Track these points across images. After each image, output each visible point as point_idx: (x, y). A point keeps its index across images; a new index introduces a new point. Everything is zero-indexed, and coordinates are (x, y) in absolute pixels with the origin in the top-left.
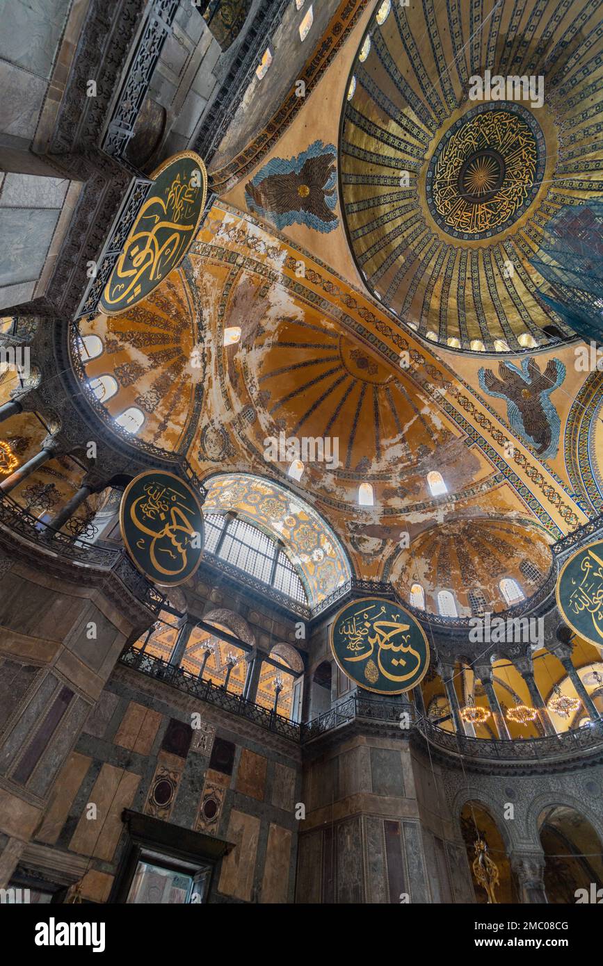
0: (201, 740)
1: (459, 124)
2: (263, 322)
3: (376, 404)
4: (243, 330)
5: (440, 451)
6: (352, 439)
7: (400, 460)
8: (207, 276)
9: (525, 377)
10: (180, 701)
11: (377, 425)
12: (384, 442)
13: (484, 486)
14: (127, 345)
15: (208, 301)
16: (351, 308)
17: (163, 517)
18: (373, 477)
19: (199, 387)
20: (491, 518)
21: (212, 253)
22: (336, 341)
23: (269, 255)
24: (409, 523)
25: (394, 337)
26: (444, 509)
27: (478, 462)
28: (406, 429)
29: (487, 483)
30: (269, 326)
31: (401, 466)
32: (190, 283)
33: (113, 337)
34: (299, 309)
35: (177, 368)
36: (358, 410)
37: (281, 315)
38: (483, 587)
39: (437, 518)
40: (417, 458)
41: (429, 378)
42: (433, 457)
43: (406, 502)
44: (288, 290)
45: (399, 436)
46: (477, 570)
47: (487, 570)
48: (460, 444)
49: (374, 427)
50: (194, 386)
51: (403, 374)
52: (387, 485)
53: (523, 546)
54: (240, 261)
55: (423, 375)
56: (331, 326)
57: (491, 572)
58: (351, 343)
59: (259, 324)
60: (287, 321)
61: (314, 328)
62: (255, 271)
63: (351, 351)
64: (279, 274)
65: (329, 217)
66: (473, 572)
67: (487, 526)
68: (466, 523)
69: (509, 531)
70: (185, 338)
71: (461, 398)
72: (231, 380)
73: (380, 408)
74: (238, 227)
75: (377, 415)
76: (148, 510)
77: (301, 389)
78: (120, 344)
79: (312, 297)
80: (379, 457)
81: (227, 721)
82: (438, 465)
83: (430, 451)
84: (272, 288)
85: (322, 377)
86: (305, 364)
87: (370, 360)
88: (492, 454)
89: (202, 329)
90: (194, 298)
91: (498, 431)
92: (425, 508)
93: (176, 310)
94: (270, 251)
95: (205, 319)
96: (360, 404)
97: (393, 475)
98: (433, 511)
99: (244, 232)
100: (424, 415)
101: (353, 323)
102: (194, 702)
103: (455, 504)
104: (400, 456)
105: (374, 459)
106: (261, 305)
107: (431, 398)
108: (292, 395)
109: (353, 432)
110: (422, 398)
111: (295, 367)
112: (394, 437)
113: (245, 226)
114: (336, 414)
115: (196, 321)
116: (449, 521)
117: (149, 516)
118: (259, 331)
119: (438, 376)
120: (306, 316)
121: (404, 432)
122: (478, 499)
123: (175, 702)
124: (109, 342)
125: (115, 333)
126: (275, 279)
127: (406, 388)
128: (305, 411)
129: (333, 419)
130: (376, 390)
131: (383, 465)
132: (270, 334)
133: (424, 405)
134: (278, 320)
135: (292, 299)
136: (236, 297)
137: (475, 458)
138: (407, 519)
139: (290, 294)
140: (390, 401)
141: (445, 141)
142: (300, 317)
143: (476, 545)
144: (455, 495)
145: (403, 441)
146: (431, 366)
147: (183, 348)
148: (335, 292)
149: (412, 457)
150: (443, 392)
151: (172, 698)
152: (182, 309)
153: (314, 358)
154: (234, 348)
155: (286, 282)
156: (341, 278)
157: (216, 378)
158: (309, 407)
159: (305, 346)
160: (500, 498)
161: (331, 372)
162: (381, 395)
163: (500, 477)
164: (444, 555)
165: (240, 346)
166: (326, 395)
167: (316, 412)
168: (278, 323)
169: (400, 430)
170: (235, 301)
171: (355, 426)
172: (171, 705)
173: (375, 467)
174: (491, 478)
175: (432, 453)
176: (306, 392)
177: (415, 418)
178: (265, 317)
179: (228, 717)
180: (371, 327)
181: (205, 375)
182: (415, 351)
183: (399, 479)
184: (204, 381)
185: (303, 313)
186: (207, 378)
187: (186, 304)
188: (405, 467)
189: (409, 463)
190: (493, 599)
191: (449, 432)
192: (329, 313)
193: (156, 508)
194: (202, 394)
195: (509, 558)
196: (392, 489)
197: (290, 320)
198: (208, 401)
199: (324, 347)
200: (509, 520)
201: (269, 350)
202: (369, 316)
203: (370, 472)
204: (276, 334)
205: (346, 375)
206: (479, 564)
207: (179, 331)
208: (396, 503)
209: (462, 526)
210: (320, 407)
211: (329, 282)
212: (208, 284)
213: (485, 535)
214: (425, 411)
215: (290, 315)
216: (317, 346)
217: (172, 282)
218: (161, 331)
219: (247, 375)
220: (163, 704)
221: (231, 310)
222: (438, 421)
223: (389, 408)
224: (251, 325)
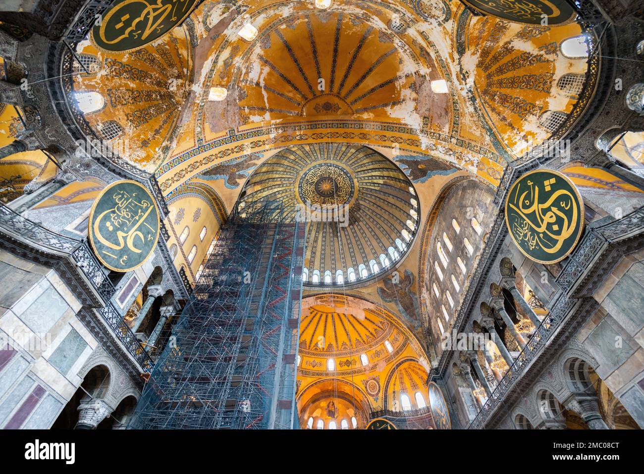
1: (352, 195)
2: (414, 95)
3: (296, 89)
4: (430, 90)
5: (236, 108)
6: (290, 50)
7: (247, 73)
8: (478, 133)
9: (241, 172)
11: (282, 76)
12: (267, 69)
13: (199, 129)
14: (535, 52)
15: (472, 117)
16: (361, 134)
18: (254, 45)
19: (461, 50)
20: (176, 127)
21: (478, 148)
22: (354, 107)
23: (434, 145)
24: (206, 59)
25: (323, 136)
26: (200, 94)
27: (216, 132)
28: (264, 92)
29: (200, 133)
30: (407, 93)
31: (244, 71)
32: (490, 130)
33: (551, 57)
34: (393, 116)
35: (485, 53)
36: (303, 74)
37: (404, 104)
38: (99, 76)
39: (197, 85)
40: (241, 87)
41: (285, 134)
42: (235, 100)
43: (220, 63)
44: (409, 127)
45: (262, 84)
46: (120, 79)
47: (117, 89)
48: (233, 126)
49: (282, 72)
50: (467, 50)
51: (300, 122)
52: (241, 53)
53: (139, 136)
54: (454, 141)
55: (290, 132)
56: (365, 116)
57: (114, 91)
58: (345, 113)
59: (417, 93)
60: (396, 102)
61: (374, 107)
62: (440, 135)
63: (340, 108)
64: (421, 135)
65: (401, 161)
66: (119, 75)
67: (168, 117)
68: (178, 103)
69: (157, 132)
70: (483, 81)
71: (261, 143)
72: (428, 54)
73: (290, 88)
74: (463, 162)
75: (289, 82)
77: (355, 57)
78: (542, 52)
79: (390, 128)
80: (261, 57)
82: (228, 101)
83: (240, 100)
84: (422, 125)
85: (346, 76)
86: (364, 77)
87: (325, 111)
88: (217, 144)
89: (471, 98)
90: (484, 118)
91: (229, 155)
92: (209, 77)
93: (495, 100)
94: (434, 148)
95: (470, 105)
96: (306, 79)
97: (243, 61)
98: (203, 84)
99: (458, 158)
100: (266, 112)
101: (353, 126)
103: (199, 104)
104: (250, 74)
105: (262, 53)
106: (423, 110)
107: (274, 126)
108: (360, 47)
109: (292, 55)
110: (278, 121)
111: (370, 70)
112: (265, 80)
113: (459, 162)
114: (315, 57)
115: (478, 101)
116: (189, 94)
118: (414, 87)
119: (283, 139)
120: (386, 112)
121: (263, 89)
122: (193, 122)
124: (554, 52)
125: (548, 61)
126: (422, 131)
127: (290, 116)
128: (341, 42)
129: (315, 52)
130: (304, 97)
131: (254, 57)
132: (404, 86)
133: (272, 118)
134: (404, 100)
135: (403, 122)
136: (447, 115)
137: (220, 131)
138: (210, 59)
139: (406, 125)
140: (290, 99)
141: (353, 187)
142: (388, 109)
143: (149, 95)
144: (203, 106)
145: (258, 84)
146: (291, 140)
147: (483, 72)
148: (377, 137)
149: (243, 84)
150: (272, 136)
152: (490, 104)
153: (361, 86)
154: (434, 77)
155: (413, 132)
156: (379, 146)
157: (446, 59)
158: (340, 48)
159: (373, 90)
160: (188, 138)
161: (342, 85)
162: (298, 97)
163: (201, 143)
164: (153, 61)
165: (428, 78)
166: (334, 66)
167: (332, 47)
168: (402, 97)
169: (266, 88)
170: (447, 113)
171: (296, 61)
173: (258, 50)
174: (202, 137)
175: (237, 101)
176: (350, 57)
177: (267, 105)
178: (415, 100)
180: (341, 131)
181: (459, 63)
182: (307, 139)
183: (237, 65)
184: (459, 59)
185: (389, 114)
186: (457, 62)
187: (488, 110)
188: (241, 75)
189: (241, 79)
190: (84, 80)
191: (245, 123)
192: (372, 123)
194: (458, 49)
195: (127, 115)
196: (235, 56)
197: (394, 104)
198: (450, 42)
199: (359, 98)
200: (171, 139)
201: (398, 74)
202: (347, 136)
203: (258, 44)
204: (399, 87)
205: (331, 91)
206: (126, 85)
207: (489, 85)
208: (226, 54)
209: (177, 99)
210: (332, 53)
211: (385, 141)
212: (474, 128)
213: (159, 111)
214: (267, 116)
215: (397, 107)
216: (364, 96)
217: (504, 123)
218: (504, 76)
219: (412, 55)
221: (447, 106)
222: (256, 119)
223: (286, 93)
224: (425, 94)
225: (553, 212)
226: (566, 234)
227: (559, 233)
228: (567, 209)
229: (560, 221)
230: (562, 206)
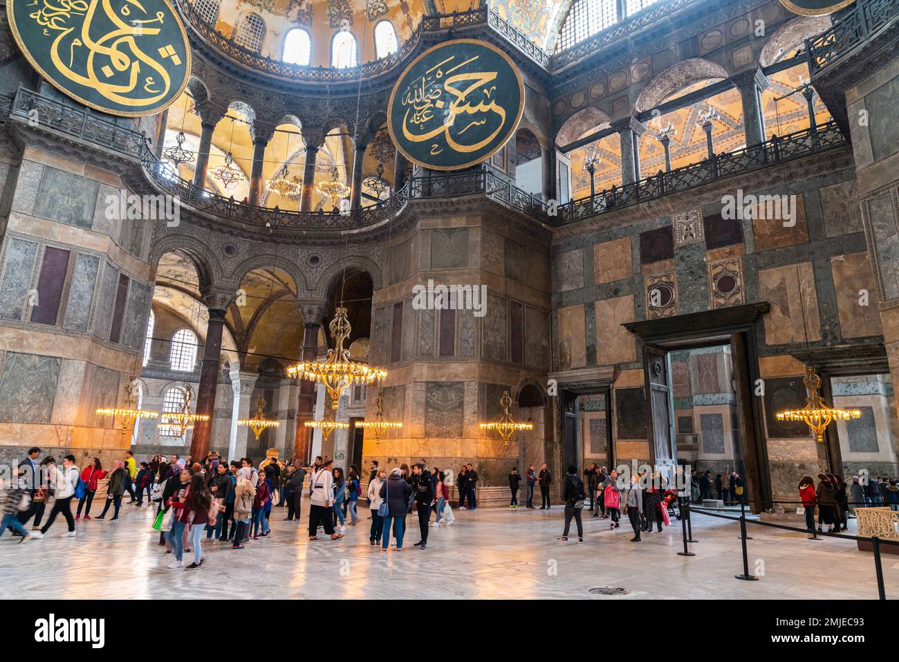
0: (685, 232)
10: (638, 215)
17: (440, 104)
33: (294, 14)
76: (421, 117)
78: (304, 7)
81: (705, 195)
102: (650, 207)
117: (426, 119)
123: (634, 218)
124: (299, 20)
125: (290, 9)
151: (625, 218)
172: (635, 223)
179: (701, 192)
193: (427, 106)
220: (625, 228)
225: (130, 66)
226: (106, 90)
227: (102, 78)
228: (145, 87)
229: (121, 78)
230: (147, 80)
